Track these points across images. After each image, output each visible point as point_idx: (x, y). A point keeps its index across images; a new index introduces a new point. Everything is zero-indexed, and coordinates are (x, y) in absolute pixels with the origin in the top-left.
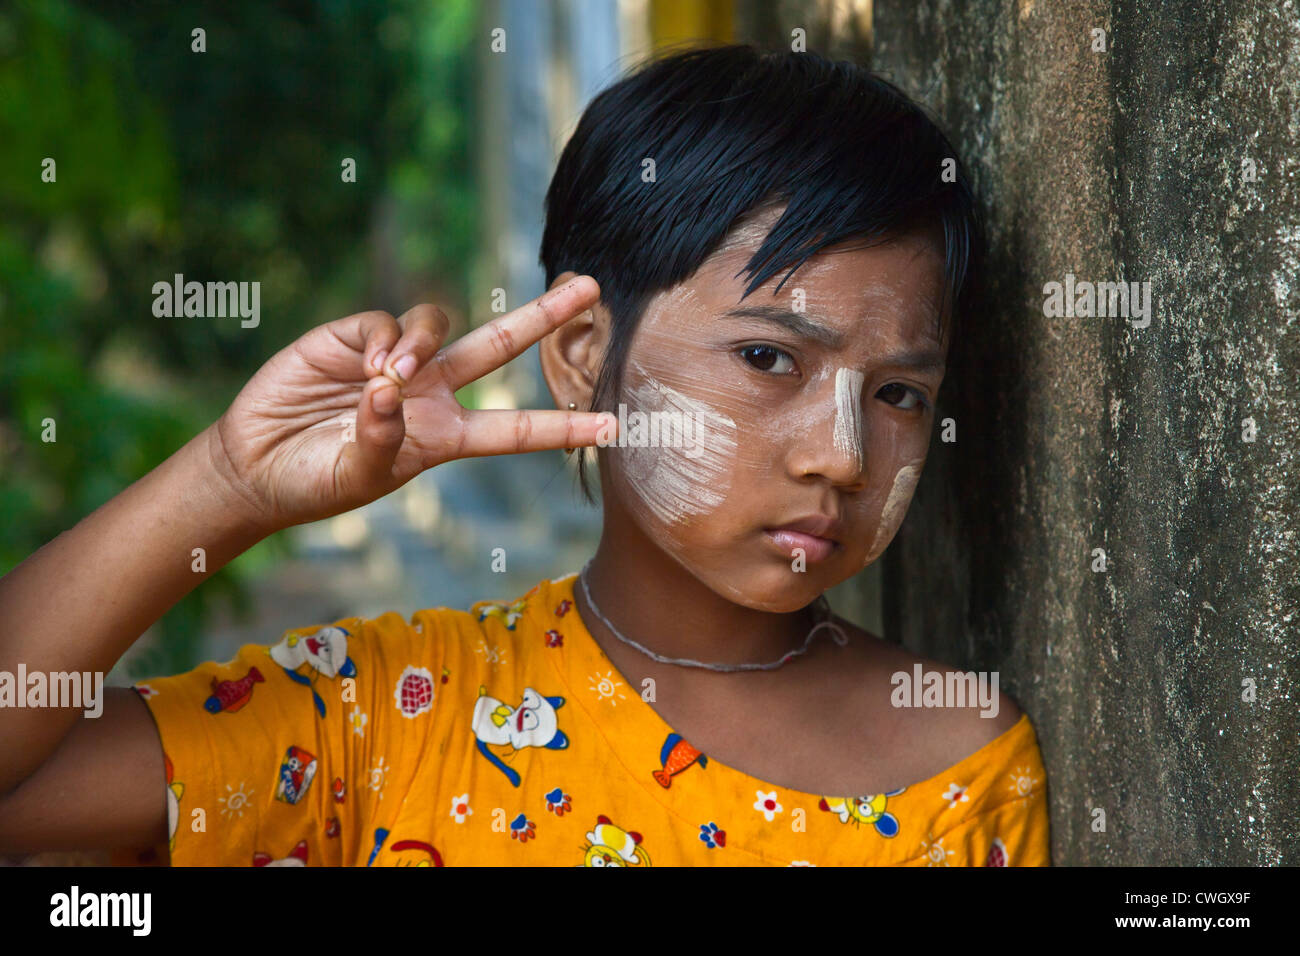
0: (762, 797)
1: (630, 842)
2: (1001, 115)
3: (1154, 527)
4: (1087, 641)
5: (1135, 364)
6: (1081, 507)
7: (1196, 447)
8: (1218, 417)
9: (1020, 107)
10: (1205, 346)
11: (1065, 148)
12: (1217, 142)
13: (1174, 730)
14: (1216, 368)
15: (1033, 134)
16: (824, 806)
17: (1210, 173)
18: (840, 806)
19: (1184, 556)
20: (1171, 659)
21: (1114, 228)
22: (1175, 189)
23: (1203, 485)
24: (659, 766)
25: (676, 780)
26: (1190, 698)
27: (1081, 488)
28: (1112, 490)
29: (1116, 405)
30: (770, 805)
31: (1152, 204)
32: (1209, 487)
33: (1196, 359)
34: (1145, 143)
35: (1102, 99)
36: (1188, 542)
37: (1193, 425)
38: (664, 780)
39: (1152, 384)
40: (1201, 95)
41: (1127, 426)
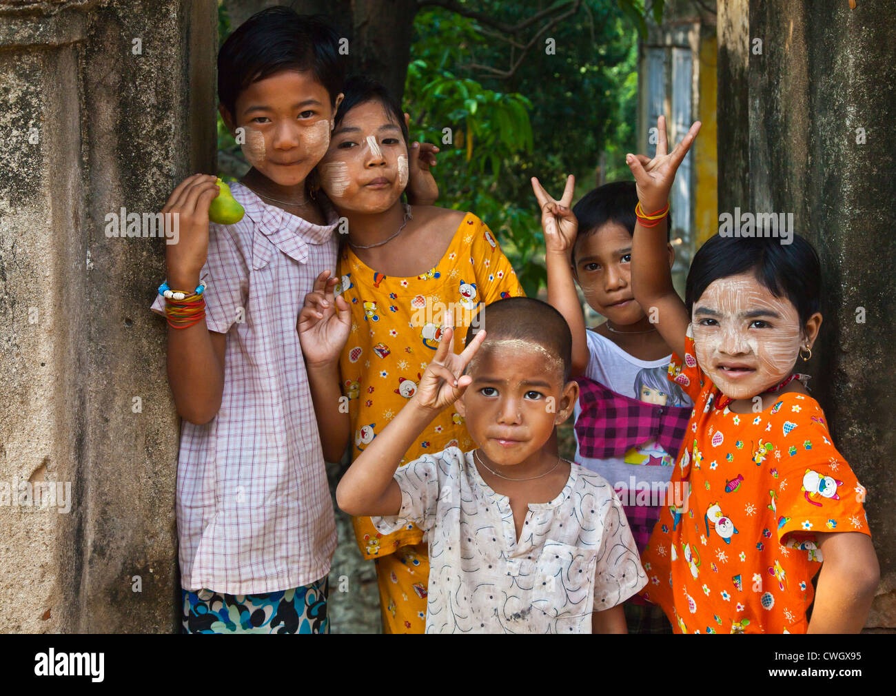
0: (402, 282)
1: (373, 305)
2: (782, 85)
3: (818, 189)
4: (802, 223)
5: (814, 146)
6: (801, 187)
7: (828, 165)
8: (833, 157)
9: (786, 82)
10: (830, 139)
11: (798, 91)
12: (833, 87)
13: (823, 242)
14: (833, 145)
15: (789, 89)
16: (419, 278)
17: (831, 94)
18: (423, 277)
19: (825, 195)
20: (822, 223)
21: (809, 111)
22: (823, 100)
23: (830, 176)
24: (374, 282)
25: (380, 285)
26: (826, 232)
27: (801, 182)
28: (808, 181)
29: (810, 158)
30: (405, 283)
31: (818, 104)
32: (831, 176)
33: (828, 142)
34: (816, 88)
35: (806, 79)
36: (826, 191)
37: (827, 160)
38: (377, 286)
39: (818, 152)
40: (829, 75)
41: (812, 164)
